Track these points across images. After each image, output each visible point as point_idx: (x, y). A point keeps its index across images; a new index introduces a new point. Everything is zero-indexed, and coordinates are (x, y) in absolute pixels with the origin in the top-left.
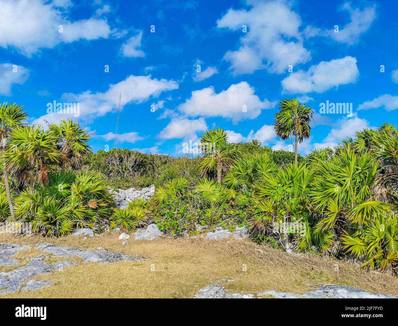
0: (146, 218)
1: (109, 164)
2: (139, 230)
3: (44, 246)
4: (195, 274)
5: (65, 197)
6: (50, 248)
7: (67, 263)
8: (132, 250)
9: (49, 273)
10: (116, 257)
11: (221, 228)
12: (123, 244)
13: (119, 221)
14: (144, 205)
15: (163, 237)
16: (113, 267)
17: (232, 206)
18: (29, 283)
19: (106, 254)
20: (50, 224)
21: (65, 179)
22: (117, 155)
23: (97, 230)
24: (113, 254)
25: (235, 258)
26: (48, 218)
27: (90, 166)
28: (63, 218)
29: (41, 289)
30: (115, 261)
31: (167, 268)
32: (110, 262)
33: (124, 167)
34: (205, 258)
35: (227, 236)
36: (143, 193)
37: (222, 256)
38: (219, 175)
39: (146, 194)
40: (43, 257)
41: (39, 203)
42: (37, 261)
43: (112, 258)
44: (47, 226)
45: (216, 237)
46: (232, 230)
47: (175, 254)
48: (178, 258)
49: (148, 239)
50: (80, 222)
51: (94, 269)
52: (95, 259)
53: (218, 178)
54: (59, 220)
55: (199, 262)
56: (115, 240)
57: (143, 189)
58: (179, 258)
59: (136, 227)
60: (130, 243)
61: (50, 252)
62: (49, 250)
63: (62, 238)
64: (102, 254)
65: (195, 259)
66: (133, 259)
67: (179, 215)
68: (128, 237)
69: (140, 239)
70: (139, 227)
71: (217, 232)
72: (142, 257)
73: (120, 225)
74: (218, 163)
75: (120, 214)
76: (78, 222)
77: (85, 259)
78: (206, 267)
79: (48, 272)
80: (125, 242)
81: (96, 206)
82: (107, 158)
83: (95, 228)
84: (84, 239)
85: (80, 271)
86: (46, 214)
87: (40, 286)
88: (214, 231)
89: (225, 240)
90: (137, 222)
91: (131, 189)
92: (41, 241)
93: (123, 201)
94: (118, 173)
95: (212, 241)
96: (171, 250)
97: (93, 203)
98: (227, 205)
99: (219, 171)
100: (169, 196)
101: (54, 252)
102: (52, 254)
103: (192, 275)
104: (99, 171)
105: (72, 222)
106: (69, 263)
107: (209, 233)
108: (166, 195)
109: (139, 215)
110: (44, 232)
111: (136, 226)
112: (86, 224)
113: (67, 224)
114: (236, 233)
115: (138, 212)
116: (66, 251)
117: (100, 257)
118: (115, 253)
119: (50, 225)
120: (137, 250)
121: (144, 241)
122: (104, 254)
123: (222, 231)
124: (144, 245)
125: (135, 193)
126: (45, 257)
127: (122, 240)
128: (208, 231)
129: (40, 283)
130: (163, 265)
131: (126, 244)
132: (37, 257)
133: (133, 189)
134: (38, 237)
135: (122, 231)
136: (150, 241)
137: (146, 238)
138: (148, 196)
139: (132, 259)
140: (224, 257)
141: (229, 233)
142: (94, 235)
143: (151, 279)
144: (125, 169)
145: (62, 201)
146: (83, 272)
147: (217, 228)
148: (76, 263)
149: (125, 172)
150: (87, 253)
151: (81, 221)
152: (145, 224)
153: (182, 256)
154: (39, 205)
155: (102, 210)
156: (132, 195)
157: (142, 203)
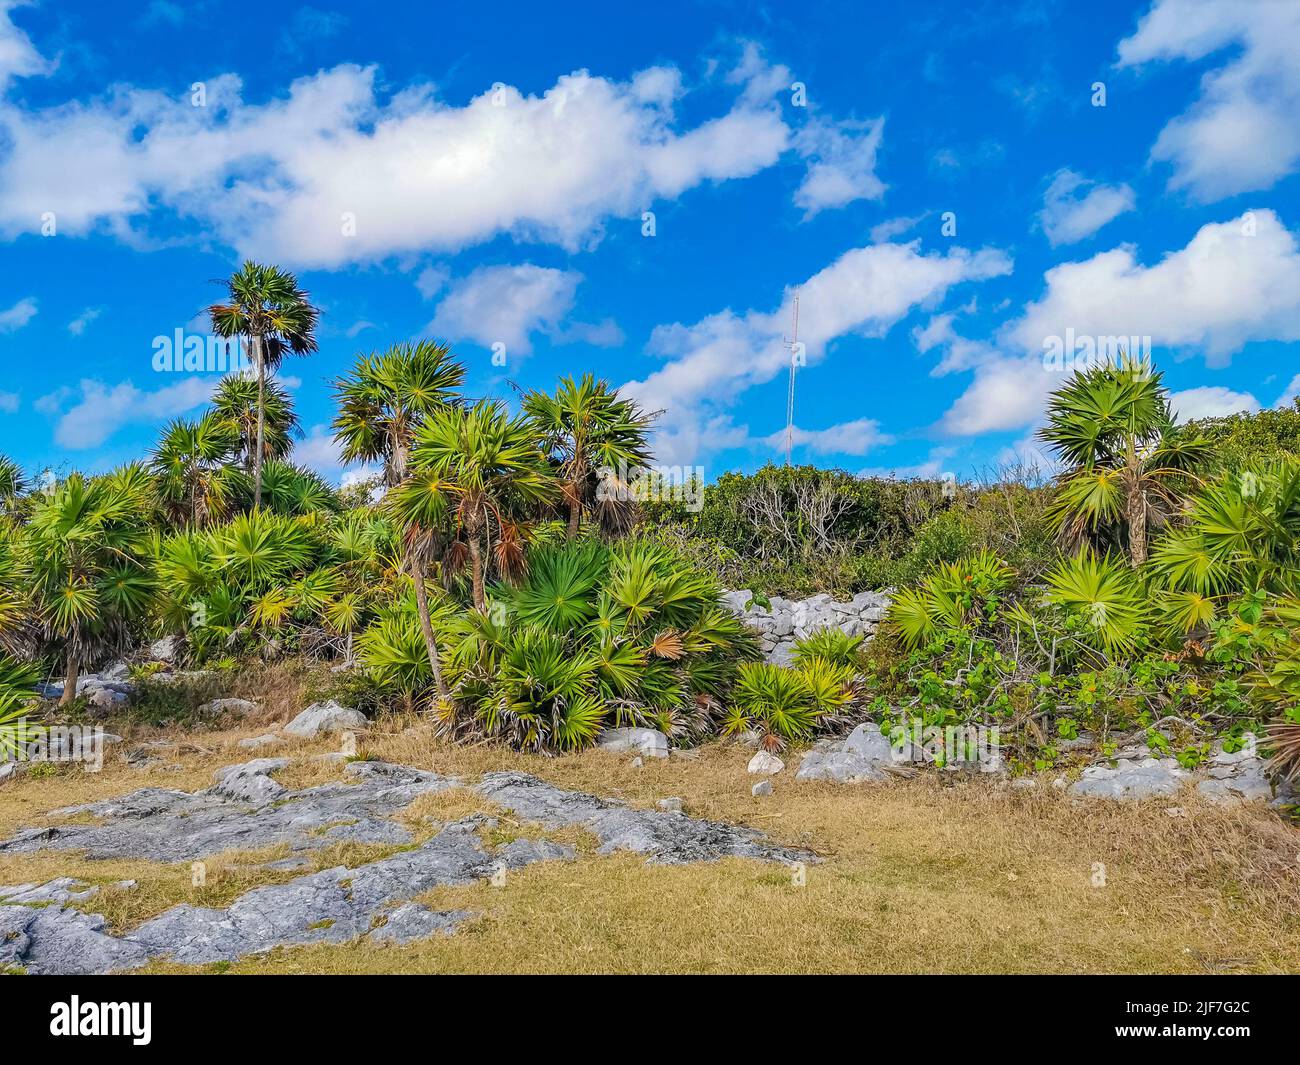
0: (848, 698)
1: (753, 518)
2: (824, 741)
3: (496, 783)
4: (999, 947)
5: (581, 624)
6: (510, 790)
7: (543, 848)
8: (779, 815)
9: (473, 882)
10: (709, 839)
11: (1144, 750)
12: (754, 793)
13: (757, 708)
14: (849, 652)
15: (903, 773)
16: (688, 876)
17: (1196, 661)
18: (395, 915)
19: (678, 825)
20: (534, 711)
21: (577, 564)
22: (773, 487)
23: (680, 737)
24: (702, 827)
25: (1194, 888)
26: (526, 689)
27: (691, 525)
28: (575, 694)
29: (421, 940)
30: (700, 857)
31: (884, 908)
32: (685, 858)
33: (800, 525)
34: (1054, 876)
35: (1168, 788)
36: (854, 610)
37: (1136, 876)
38: (1137, 540)
39: (864, 615)
40: (478, 822)
41: (503, 642)
42: (457, 833)
43: (694, 843)
44: (524, 717)
45: (1118, 789)
46: (1196, 763)
47: (935, 849)
48: (939, 868)
49: (845, 780)
50: (626, 707)
51: (620, 879)
52: (637, 840)
53: (1133, 550)
54: (560, 699)
55: (1029, 895)
56: (730, 775)
57: (856, 597)
58: (949, 868)
59: (815, 731)
60: (777, 788)
61: (507, 805)
62: (505, 799)
63: (570, 758)
64: (664, 823)
65: (1012, 876)
66: (769, 854)
67: (968, 692)
68: (778, 764)
69: (813, 777)
70: (825, 731)
71: (1125, 765)
72: (807, 849)
73: (761, 722)
74: (1130, 494)
75: (759, 685)
76: (619, 705)
77: (606, 838)
78: (1052, 918)
79: (473, 876)
80: (759, 785)
81: (682, 653)
82: (744, 499)
83: (675, 730)
84: (633, 765)
85: (572, 885)
86: (520, 676)
87: (422, 931)
88: (1114, 763)
89: (1159, 803)
90: (818, 712)
91: (820, 598)
92: (504, 763)
93: (787, 638)
94: (782, 547)
95: (1101, 802)
96: (919, 830)
97: (670, 642)
98: (1173, 658)
99: (1137, 523)
100: (939, 621)
101: (518, 805)
102: (510, 813)
103: (985, 948)
104: (717, 542)
105: (600, 708)
106: (549, 851)
107: (1091, 770)
108: (927, 616)
109: (822, 689)
110: (516, 736)
111: (814, 728)
112: (645, 714)
113: (586, 713)
114: (1212, 777)
115: (822, 679)
116: (557, 804)
117: (657, 836)
118: (709, 826)
119: (531, 712)
120: (796, 817)
121: (830, 786)
122: (671, 826)
123: (1149, 763)
124: (826, 801)
125: (826, 611)
126: (484, 821)
127: (756, 776)
128: (1090, 759)
129: (426, 917)
130: (870, 891)
131: (762, 793)
132: (461, 821)
133: (825, 596)
134: (498, 750)
135: (763, 742)
136: (852, 788)
137: (837, 776)
138: (874, 622)
139: (765, 853)
140: (1140, 880)
141: (1178, 773)
142: (670, 753)
143: (806, 950)
144: (803, 531)
145: (571, 636)
146: (582, 888)
147: (1130, 751)
148: (571, 851)
149: (804, 539)
150: (615, 817)
151: (628, 702)
152: (846, 720)
153: (961, 861)
154: (503, 650)
155: (701, 670)
156: (816, 617)
157: (842, 646)
